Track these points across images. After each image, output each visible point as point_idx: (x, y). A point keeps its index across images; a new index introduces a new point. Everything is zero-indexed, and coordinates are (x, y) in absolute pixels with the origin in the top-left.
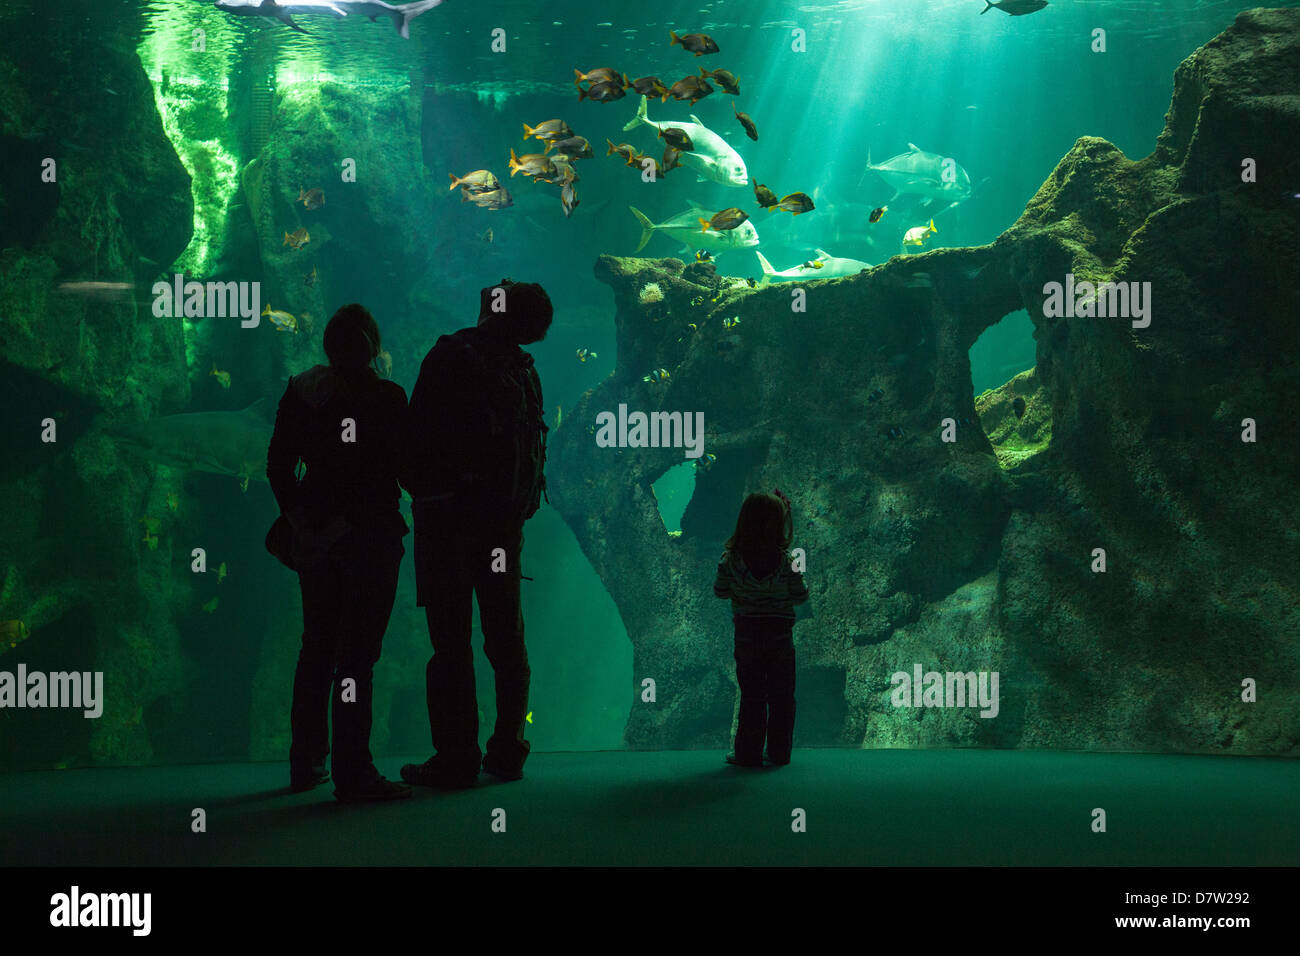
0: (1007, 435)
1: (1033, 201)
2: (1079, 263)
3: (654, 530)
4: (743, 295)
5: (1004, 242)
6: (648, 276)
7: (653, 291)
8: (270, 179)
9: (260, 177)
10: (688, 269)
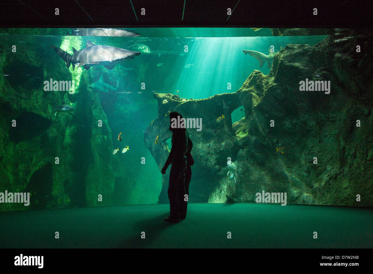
0: (239, 132)
1: (244, 83)
2: (254, 97)
3: (166, 151)
4: (184, 102)
5: (239, 92)
6: (164, 98)
7: (165, 101)
8: (89, 73)
9: (86, 73)
10: (173, 96)
